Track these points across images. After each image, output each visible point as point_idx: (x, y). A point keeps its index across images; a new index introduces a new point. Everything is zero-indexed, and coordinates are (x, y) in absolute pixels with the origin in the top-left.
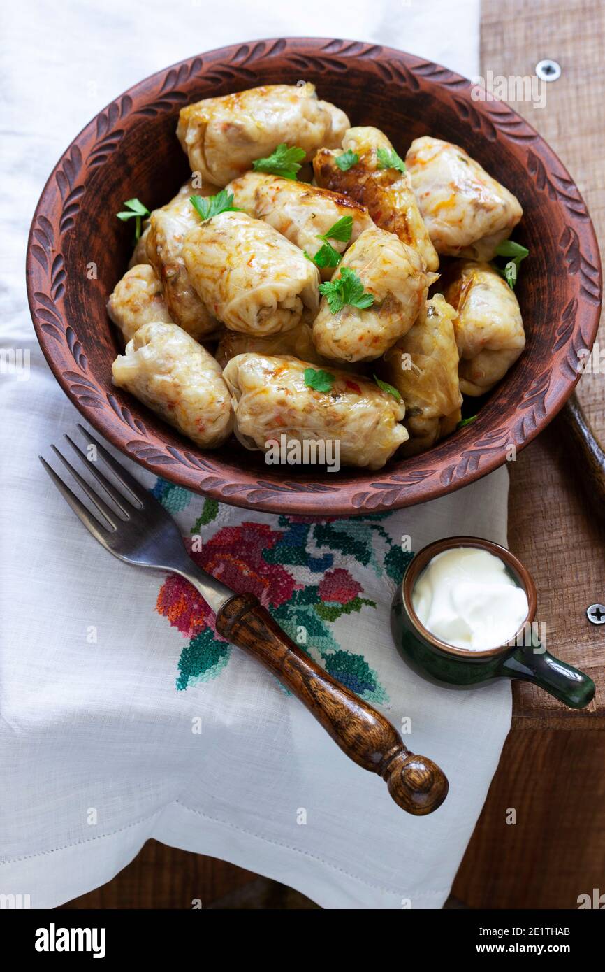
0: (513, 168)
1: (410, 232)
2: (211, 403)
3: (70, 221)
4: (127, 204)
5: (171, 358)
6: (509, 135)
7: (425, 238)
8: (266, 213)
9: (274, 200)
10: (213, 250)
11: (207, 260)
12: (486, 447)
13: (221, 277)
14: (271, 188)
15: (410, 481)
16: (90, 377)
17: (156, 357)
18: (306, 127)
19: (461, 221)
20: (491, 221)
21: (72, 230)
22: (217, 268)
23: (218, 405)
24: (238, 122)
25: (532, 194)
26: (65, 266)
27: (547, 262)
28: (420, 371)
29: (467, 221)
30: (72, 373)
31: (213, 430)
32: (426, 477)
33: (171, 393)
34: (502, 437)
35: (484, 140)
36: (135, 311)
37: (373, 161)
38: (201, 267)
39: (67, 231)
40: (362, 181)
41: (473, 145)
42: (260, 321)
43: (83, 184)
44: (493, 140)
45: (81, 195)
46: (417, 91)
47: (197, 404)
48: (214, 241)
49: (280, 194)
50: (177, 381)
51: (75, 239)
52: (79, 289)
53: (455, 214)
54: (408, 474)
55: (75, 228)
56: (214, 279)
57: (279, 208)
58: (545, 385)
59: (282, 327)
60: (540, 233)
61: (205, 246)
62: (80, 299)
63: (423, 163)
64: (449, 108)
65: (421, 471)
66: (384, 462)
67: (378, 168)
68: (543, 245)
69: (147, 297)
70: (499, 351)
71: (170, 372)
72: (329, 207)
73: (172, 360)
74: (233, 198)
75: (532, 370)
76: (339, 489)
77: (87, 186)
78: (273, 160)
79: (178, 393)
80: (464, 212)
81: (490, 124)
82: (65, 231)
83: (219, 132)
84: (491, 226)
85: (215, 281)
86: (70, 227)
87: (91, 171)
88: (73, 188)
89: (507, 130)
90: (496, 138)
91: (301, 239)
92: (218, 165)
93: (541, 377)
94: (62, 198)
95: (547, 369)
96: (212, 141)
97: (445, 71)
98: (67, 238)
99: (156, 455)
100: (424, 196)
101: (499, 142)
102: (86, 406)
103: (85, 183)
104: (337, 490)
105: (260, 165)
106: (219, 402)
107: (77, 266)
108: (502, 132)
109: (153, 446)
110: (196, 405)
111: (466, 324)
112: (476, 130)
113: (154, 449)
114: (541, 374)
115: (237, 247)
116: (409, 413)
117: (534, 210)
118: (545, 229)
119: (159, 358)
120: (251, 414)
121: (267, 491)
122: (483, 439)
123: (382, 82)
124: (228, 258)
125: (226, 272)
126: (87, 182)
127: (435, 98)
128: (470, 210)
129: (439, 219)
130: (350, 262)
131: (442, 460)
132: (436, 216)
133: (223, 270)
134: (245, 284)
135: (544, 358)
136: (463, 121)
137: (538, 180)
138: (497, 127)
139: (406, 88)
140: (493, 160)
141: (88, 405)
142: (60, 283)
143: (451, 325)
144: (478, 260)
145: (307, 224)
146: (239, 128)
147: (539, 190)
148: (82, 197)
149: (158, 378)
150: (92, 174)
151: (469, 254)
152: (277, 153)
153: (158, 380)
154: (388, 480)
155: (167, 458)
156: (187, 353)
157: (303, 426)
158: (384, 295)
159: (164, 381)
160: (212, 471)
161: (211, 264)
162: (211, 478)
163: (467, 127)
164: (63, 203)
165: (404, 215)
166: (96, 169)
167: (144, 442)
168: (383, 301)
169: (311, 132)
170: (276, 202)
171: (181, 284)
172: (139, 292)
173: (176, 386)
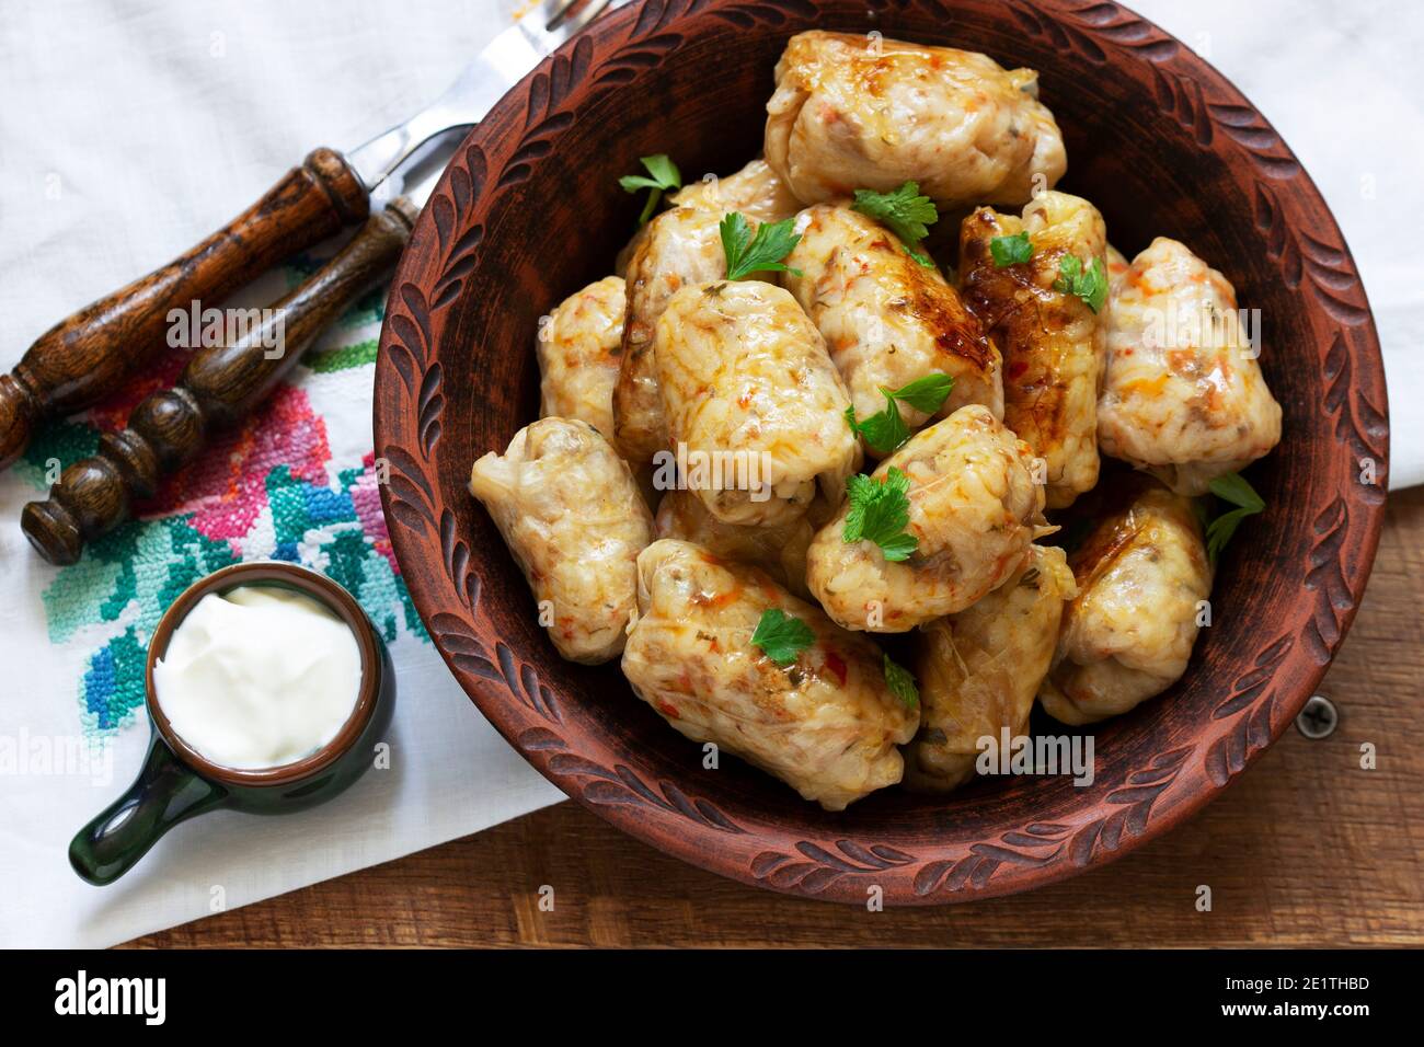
0: (1302, 351)
1: (1060, 421)
2: (595, 602)
3: (523, 170)
4: (644, 161)
5: (562, 499)
6: (1320, 290)
7: (1086, 435)
8: (828, 303)
9: (849, 286)
10: (702, 344)
11: (686, 355)
12: (1020, 850)
13: (694, 398)
14: (857, 260)
15: (864, 862)
16: (430, 471)
17: (540, 488)
18: (972, 161)
19: (1160, 425)
20: (1208, 447)
21: (519, 187)
22: (696, 379)
23: (606, 612)
24: (856, 119)
25: (1313, 411)
26: (482, 248)
27: (1284, 543)
28: (967, 674)
29: (1169, 434)
30: (404, 451)
31: (588, 645)
32: (894, 865)
33: (541, 557)
34: (1053, 841)
35: (1277, 279)
36: (571, 364)
37: (1053, 268)
38: (674, 364)
39: (511, 187)
40: (1021, 297)
41: (1258, 280)
42: (721, 505)
43: (572, 110)
44: (1293, 287)
45: (561, 129)
46: (1205, 148)
47: (573, 595)
48: (710, 329)
49: (865, 281)
50: (555, 542)
51: (520, 203)
52: (491, 295)
53: (1154, 410)
54: (868, 847)
55: (529, 184)
56: (685, 394)
57: (849, 305)
58: (1170, 773)
59: (760, 522)
60: (1295, 487)
61: (692, 330)
62: (484, 312)
63: (1148, 293)
64: (1245, 200)
65: (893, 851)
66: (843, 806)
67: (1053, 287)
68: (1291, 508)
69: (597, 349)
70: (1135, 672)
71: (552, 522)
72: (921, 346)
73: (562, 504)
74: (795, 245)
75: (1167, 731)
76: (743, 832)
77: (579, 115)
78: (887, 203)
79: (551, 564)
80: (1170, 413)
81: (1298, 257)
82: (507, 186)
83: (819, 120)
84: (1207, 454)
85: (685, 398)
86: (517, 181)
87: (596, 91)
88: (555, 112)
89: (1321, 280)
90: (1298, 285)
91: (857, 379)
92: (801, 171)
93: (1173, 756)
94: (527, 126)
95: (1188, 743)
96: (804, 128)
97: (1267, 131)
98: (504, 200)
99: (474, 654)
100: (1122, 354)
101: (1299, 293)
102: (398, 521)
103: (578, 109)
104: (737, 831)
105: (865, 201)
106: (608, 606)
107: (505, 252)
108: (1311, 280)
109: (476, 634)
110: (570, 596)
111: (1090, 611)
112: (1273, 256)
113: (475, 642)
114: (1175, 748)
115: (739, 359)
116: (923, 734)
117: (1304, 441)
118: (1305, 485)
119: (543, 492)
120: (644, 654)
121: (622, 789)
122: (1022, 831)
123: (1155, 108)
124: (719, 372)
125: (704, 396)
126: (582, 110)
127: (1229, 172)
128: (1180, 414)
129: (1125, 407)
130: (911, 460)
131: (937, 843)
132: (1124, 400)
133: (702, 389)
134: (718, 434)
135: (1194, 719)
136: (1258, 232)
137: (1332, 391)
138: (1306, 266)
139: (1189, 135)
140: (1279, 320)
141: (403, 521)
142: (457, 278)
143: (1057, 609)
144: (1175, 490)
145: (877, 357)
146: (854, 130)
147: (1327, 412)
148: (562, 133)
149: (531, 524)
150: (597, 97)
151: (1163, 476)
152: (900, 195)
153: (528, 528)
154: (830, 846)
155: (490, 664)
156: (593, 500)
157: (721, 708)
158: (937, 547)
159: (536, 534)
160: (550, 716)
161: (690, 367)
162: (544, 730)
163: (1260, 246)
164: (524, 136)
165: (1062, 387)
166: (607, 91)
167: (465, 623)
168: (931, 556)
169: (977, 171)
170: (851, 292)
171: (646, 365)
172: (590, 334)
173: (552, 550)
